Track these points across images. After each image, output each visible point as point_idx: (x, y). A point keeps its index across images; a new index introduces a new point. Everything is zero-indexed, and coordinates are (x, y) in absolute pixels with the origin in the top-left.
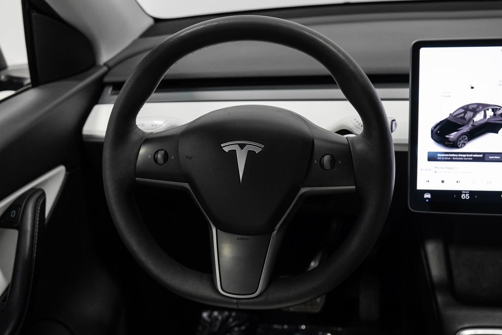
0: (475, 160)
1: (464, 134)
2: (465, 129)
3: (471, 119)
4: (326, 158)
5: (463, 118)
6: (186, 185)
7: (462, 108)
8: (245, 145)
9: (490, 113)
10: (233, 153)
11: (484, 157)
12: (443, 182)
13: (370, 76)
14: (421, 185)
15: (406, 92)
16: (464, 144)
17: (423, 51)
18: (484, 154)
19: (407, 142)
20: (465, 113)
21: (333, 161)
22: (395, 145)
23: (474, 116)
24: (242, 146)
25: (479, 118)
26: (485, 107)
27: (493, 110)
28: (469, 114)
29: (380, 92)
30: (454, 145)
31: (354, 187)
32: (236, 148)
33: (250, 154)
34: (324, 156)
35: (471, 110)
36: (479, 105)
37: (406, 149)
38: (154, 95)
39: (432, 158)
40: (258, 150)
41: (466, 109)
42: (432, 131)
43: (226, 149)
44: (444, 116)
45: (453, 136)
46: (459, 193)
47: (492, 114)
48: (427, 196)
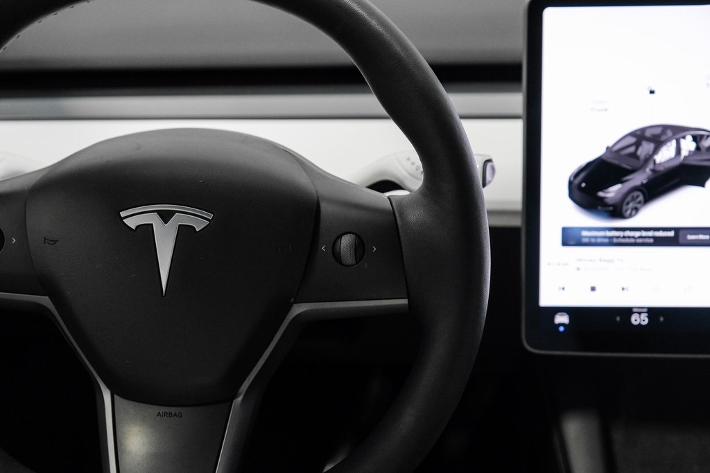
0: (659, 242)
1: (635, 189)
2: (638, 179)
3: (649, 158)
4: (346, 241)
5: (634, 155)
6: (45, 301)
7: (632, 134)
8: (172, 213)
9: (688, 145)
10: (147, 229)
11: (676, 238)
12: (593, 289)
14: (547, 298)
15: (515, 101)
16: (637, 210)
17: (551, 15)
18: (677, 230)
19: (519, 208)
20: (638, 145)
21: (360, 247)
22: (491, 213)
23: (656, 150)
24: (165, 216)
25: (666, 155)
26: (678, 132)
27: (695, 139)
28: (646, 148)
29: (458, 101)
30: (616, 211)
31: (404, 302)
32: (154, 220)
33: (184, 232)
34: (340, 236)
35: (649, 140)
36: (665, 128)
37: (517, 222)
39: (570, 238)
40: (199, 225)
41: (640, 136)
42: (570, 183)
43: (132, 223)
44: (596, 151)
45: (613, 192)
46: (627, 312)
47: (693, 146)
48: (562, 319)
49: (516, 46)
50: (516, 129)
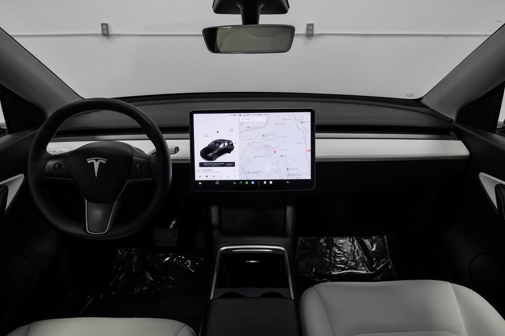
0: (221, 166)
1: (215, 154)
2: (216, 152)
3: (218, 147)
4: (138, 165)
5: (214, 146)
6: (71, 179)
7: (214, 141)
8: (98, 159)
9: (226, 144)
10: (92, 163)
11: (224, 165)
12: (207, 176)
13: (160, 128)
14: (197, 178)
15: (188, 135)
16: (216, 159)
17: (195, 116)
18: (225, 163)
19: (190, 159)
20: (215, 144)
21: (141, 167)
22: (172, 160)
23: (219, 145)
24: (97, 160)
25: (222, 146)
26: (224, 141)
27: (228, 142)
28: (217, 145)
29: (165, 136)
30: (211, 159)
31: (151, 179)
32: (94, 161)
33: (101, 163)
34: (136, 164)
35: (218, 143)
36: (221, 140)
37: (189, 162)
38: (53, 138)
39: (201, 165)
40: (104, 162)
41: (216, 142)
42: (201, 153)
43: (89, 162)
44: (206, 145)
45: (210, 154)
46: (215, 181)
47: (227, 144)
48: (200, 183)
49: (188, 123)
50: (189, 141)
